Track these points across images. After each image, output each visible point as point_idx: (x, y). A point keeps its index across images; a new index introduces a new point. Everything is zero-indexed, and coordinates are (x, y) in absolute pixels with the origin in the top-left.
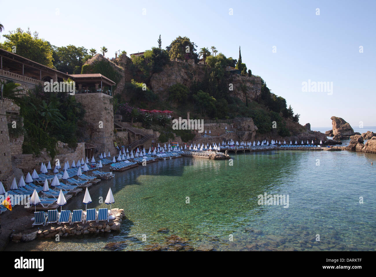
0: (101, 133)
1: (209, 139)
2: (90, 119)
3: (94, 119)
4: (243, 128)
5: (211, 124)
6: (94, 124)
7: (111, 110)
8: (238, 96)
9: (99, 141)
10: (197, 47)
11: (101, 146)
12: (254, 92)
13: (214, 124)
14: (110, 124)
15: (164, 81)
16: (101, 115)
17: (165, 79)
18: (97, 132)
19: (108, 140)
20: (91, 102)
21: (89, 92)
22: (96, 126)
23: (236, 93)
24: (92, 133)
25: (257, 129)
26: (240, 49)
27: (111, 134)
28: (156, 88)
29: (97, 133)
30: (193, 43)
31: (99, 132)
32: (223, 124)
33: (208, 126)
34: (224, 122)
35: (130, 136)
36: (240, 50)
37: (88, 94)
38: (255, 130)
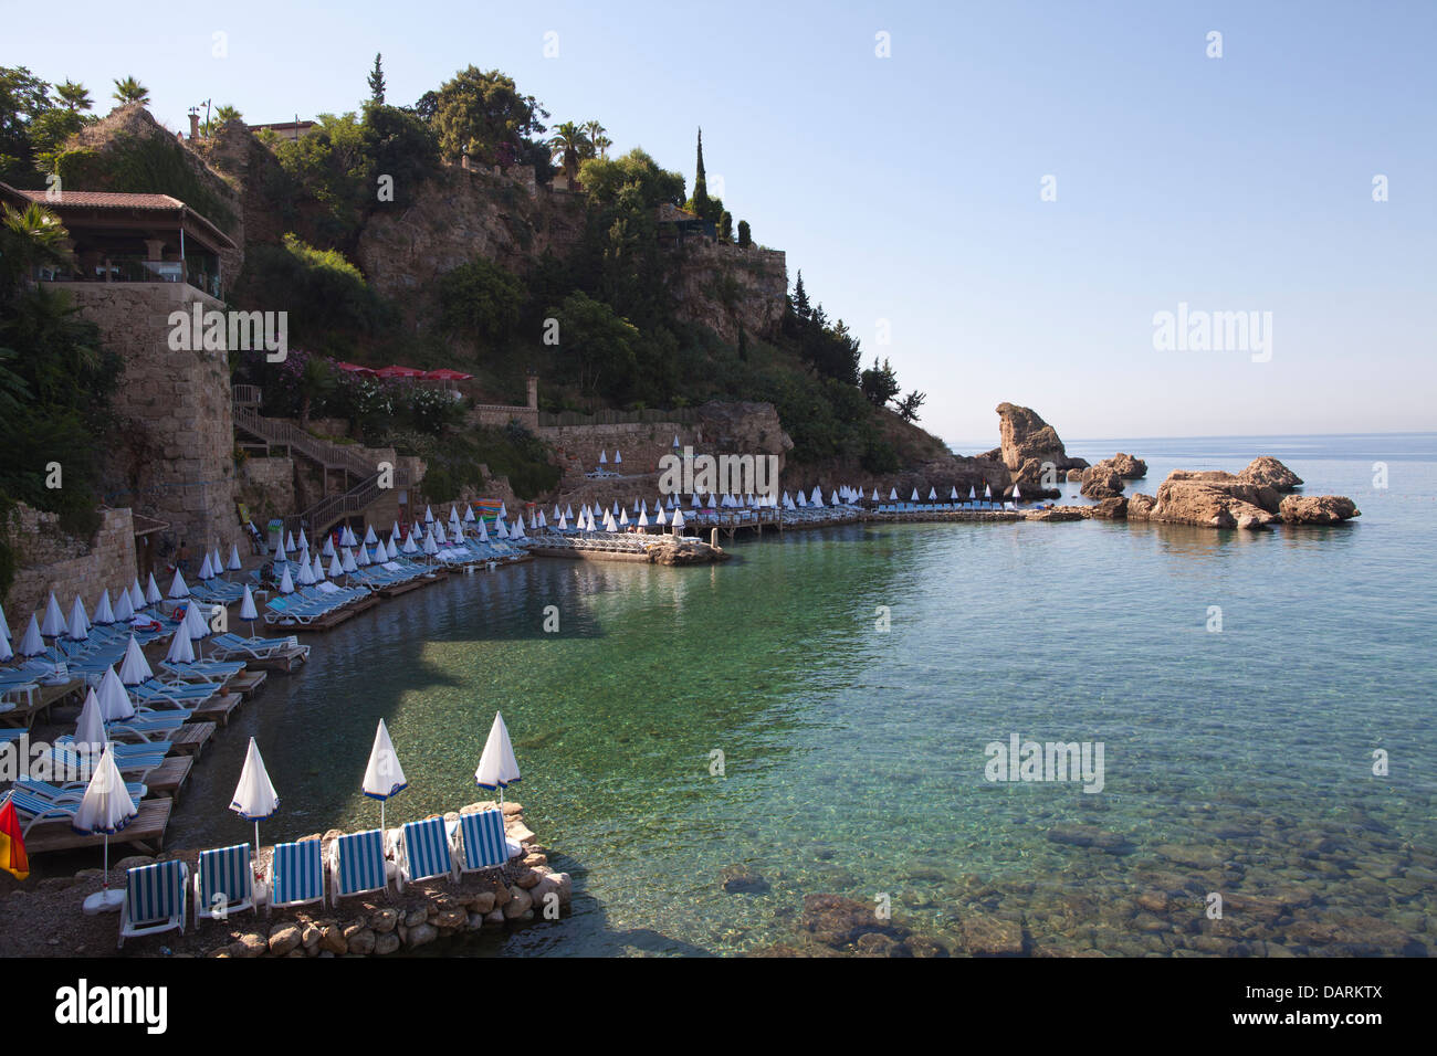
0: (184, 466)
1: (617, 487)
2: (126, 401)
3: (152, 403)
4: (742, 443)
5: (619, 426)
6: (152, 424)
7: (222, 363)
8: (707, 321)
9: (178, 500)
10: (546, 115)
11: (189, 524)
12: (761, 307)
13: (631, 427)
14: (218, 423)
15: (419, 248)
16: (185, 385)
17: (422, 241)
18: (166, 459)
19: (215, 495)
20: (128, 325)
21: (116, 278)
22: (161, 435)
23: (696, 306)
24: (139, 465)
25: (791, 444)
26: (700, 140)
27: (226, 470)
28: (386, 275)
29: (167, 466)
30: (532, 99)
31: (173, 460)
32: (666, 427)
33: (610, 436)
34: (669, 421)
35: (301, 476)
36: (700, 145)
37: (109, 285)
38: (785, 448)
